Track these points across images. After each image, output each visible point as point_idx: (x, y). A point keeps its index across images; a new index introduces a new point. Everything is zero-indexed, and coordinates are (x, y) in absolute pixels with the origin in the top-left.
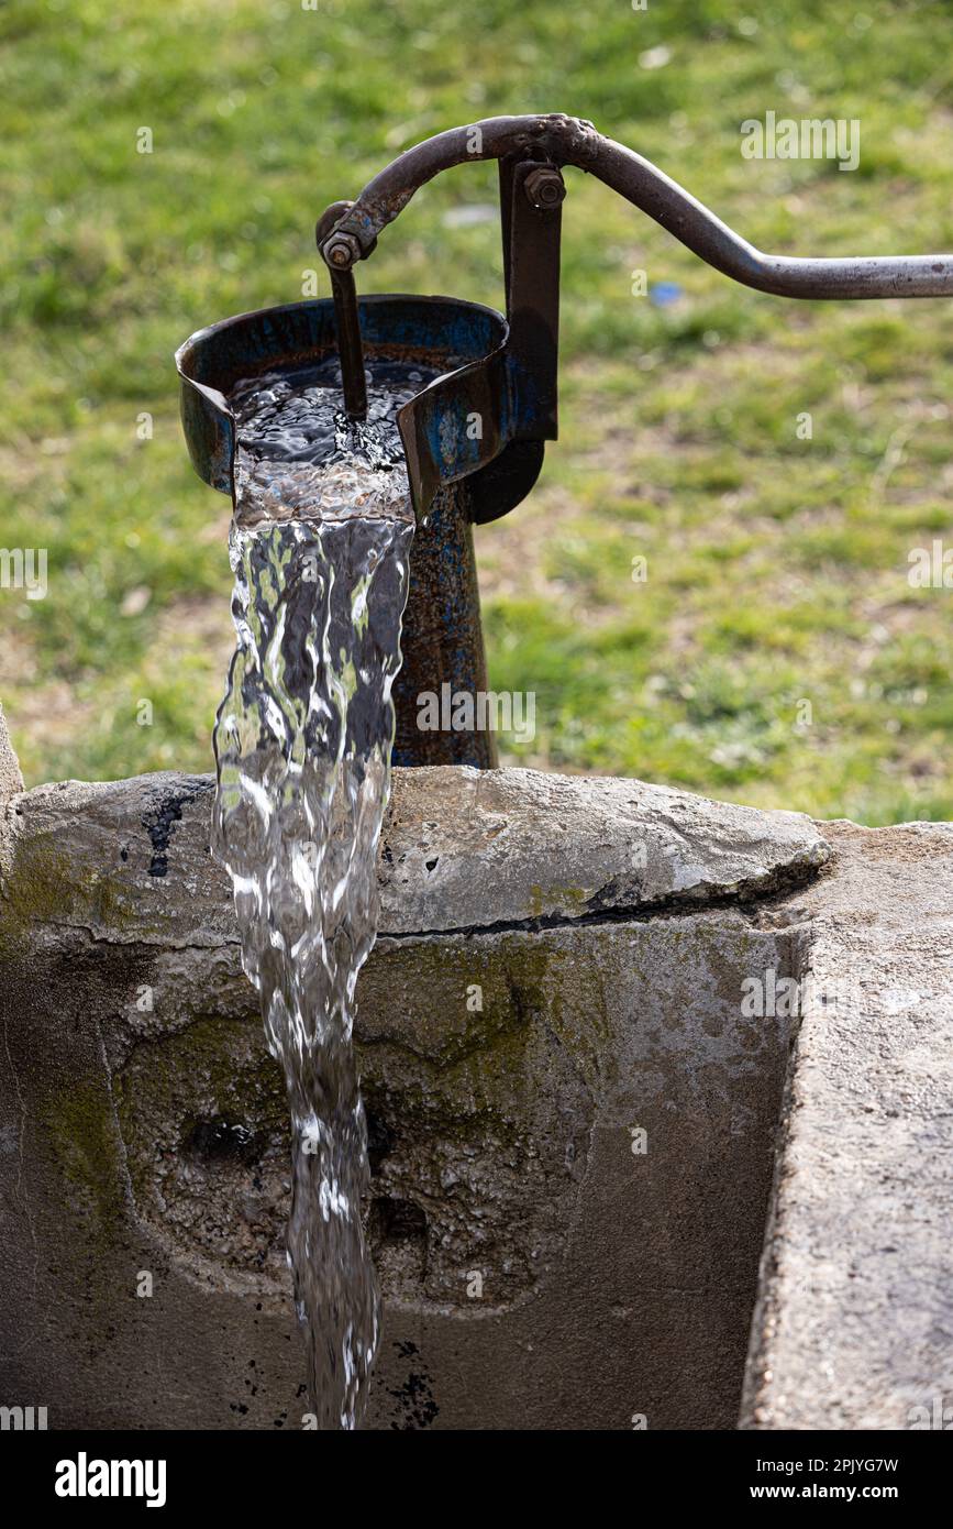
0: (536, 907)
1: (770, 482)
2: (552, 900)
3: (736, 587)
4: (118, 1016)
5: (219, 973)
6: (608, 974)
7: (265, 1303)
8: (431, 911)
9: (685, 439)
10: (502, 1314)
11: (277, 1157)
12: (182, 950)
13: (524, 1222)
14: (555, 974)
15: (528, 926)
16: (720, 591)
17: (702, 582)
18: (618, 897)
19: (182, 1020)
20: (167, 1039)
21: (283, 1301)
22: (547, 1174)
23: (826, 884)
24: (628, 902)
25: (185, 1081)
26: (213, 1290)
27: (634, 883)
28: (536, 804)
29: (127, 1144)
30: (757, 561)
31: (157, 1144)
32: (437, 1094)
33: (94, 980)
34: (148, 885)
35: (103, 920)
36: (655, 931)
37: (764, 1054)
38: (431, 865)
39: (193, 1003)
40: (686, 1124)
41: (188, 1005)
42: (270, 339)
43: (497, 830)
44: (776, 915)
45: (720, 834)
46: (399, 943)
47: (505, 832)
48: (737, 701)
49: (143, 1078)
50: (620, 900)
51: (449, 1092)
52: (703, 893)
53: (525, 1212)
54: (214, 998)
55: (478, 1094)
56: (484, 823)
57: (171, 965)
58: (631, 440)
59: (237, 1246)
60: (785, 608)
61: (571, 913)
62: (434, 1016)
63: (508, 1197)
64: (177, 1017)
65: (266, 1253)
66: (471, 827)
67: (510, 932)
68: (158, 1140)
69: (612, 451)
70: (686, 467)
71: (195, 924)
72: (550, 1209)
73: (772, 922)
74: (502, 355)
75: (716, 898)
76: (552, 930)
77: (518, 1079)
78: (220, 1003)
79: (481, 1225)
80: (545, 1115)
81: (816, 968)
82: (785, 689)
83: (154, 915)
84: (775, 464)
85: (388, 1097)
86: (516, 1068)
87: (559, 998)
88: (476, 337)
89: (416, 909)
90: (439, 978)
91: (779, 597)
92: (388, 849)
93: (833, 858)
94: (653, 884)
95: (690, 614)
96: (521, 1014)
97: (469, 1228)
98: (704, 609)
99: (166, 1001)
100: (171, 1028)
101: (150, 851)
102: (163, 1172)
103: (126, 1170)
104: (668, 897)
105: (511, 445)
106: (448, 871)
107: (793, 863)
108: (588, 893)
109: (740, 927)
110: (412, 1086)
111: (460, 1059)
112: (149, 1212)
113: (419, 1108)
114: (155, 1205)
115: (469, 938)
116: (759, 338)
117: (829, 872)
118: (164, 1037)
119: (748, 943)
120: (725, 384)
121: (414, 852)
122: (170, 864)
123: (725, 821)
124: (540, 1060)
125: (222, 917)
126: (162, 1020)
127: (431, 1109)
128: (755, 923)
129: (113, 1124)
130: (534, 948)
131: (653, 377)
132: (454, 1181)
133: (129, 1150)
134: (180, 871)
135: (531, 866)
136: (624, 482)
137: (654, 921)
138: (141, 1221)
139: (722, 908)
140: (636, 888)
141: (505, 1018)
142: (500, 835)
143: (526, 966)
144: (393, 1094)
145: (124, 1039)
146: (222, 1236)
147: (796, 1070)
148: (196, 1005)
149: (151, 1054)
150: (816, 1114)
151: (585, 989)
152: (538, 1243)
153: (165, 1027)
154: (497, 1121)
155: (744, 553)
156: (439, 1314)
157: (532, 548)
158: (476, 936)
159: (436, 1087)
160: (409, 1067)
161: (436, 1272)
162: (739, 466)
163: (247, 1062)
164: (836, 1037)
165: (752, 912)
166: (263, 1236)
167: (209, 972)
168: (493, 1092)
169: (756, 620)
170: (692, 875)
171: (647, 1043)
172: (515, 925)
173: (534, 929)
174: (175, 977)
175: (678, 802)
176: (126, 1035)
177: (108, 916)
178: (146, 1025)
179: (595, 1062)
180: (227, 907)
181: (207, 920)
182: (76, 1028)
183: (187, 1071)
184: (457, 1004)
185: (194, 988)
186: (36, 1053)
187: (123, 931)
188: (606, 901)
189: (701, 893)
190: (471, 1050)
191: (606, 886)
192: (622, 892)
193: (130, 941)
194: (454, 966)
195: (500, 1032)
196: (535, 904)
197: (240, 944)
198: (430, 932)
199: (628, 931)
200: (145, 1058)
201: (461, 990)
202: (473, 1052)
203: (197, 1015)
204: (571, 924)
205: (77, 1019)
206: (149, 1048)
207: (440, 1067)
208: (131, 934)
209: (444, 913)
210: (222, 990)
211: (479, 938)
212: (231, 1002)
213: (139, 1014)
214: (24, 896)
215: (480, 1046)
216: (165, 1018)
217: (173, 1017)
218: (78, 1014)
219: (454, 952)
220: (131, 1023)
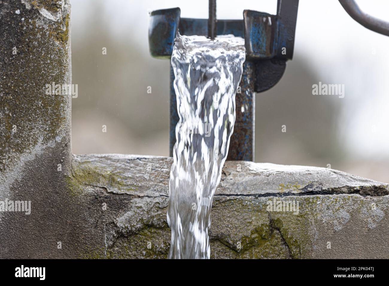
2: (288, 188)
4: (113, 223)
5: (156, 207)
8: (241, 188)
12: (142, 197)
15: (278, 195)
18: (313, 188)
19: (138, 226)
20: (130, 235)
24: (317, 190)
25: (135, 255)
27: (320, 184)
35: (111, 185)
36: (328, 198)
39: (144, 218)
41: (142, 220)
46: (228, 198)
49: (118, 253)
50: (315, 189)
54: (153, 217)
57: (137, 202)
61: (295, 192)
64: (137, 224)
67: (272, 197)
71: (148, 188)
76: (288, 197)
78: (155, 219)
83: (132, 185)
89: (235, 187)
90: (242, 213)
92: (224, 172)
94: (327, 185)
96: (272, 231)
99: (133, 217)
100: (134, 229)
104: (332, 189)
108: (302, 186)
111: (246, 250)
115: (255, 198)
125: (159, 187)
135: (280, 178)
137: (328, 195)
141: (266, 232)
145: (114, 233)
148: (145, 220)
149: (123, 243)
151: (299, 220)
153: (132, 229)
160: (225, 253)
163: (161, 248)
165: (364, 196)
167: (152, 206)
170: (343, 183)
172: (274, 195)
173: (281, 196)
174: (138, 208)
176: (115, 232)
177: (114, 184)
178: (124, 227)
179: (300, 251)
180: (161, 184)
181: (153, 187)
182: (96, 227)
183: (136, 251)
184: (248, 224)
185: (145, 213)
186: (78, 237)
187: (119, 189)
188: (309, 189)
189: (345, 190)
190: (251, 245)
191: (309, 185)
192: (315, 187)
193: (122, 193)
194: (249, 208)
195: (263, 238)
196: (281, 189)
197: (166, 196)
198: (240, 195)
199: (317, 198)
200: (120, 244)
201: (251, 218)
202: (251, 247)
203: (144, 224)
204: (295, 195)
205: (97, 223)
206: (123, 240)
207: (238, 253)
208: (122, 190)
209: (246, 189)
210: (156, 214)
211: (259, 198)
212: (159, 219)
213: (122, 222)
214: (81, 177)
215: (255, 244)
216: (132, 225)
217: (135, 224)
218: (98, 221)
219: (249, 203)
220: (118, 225)
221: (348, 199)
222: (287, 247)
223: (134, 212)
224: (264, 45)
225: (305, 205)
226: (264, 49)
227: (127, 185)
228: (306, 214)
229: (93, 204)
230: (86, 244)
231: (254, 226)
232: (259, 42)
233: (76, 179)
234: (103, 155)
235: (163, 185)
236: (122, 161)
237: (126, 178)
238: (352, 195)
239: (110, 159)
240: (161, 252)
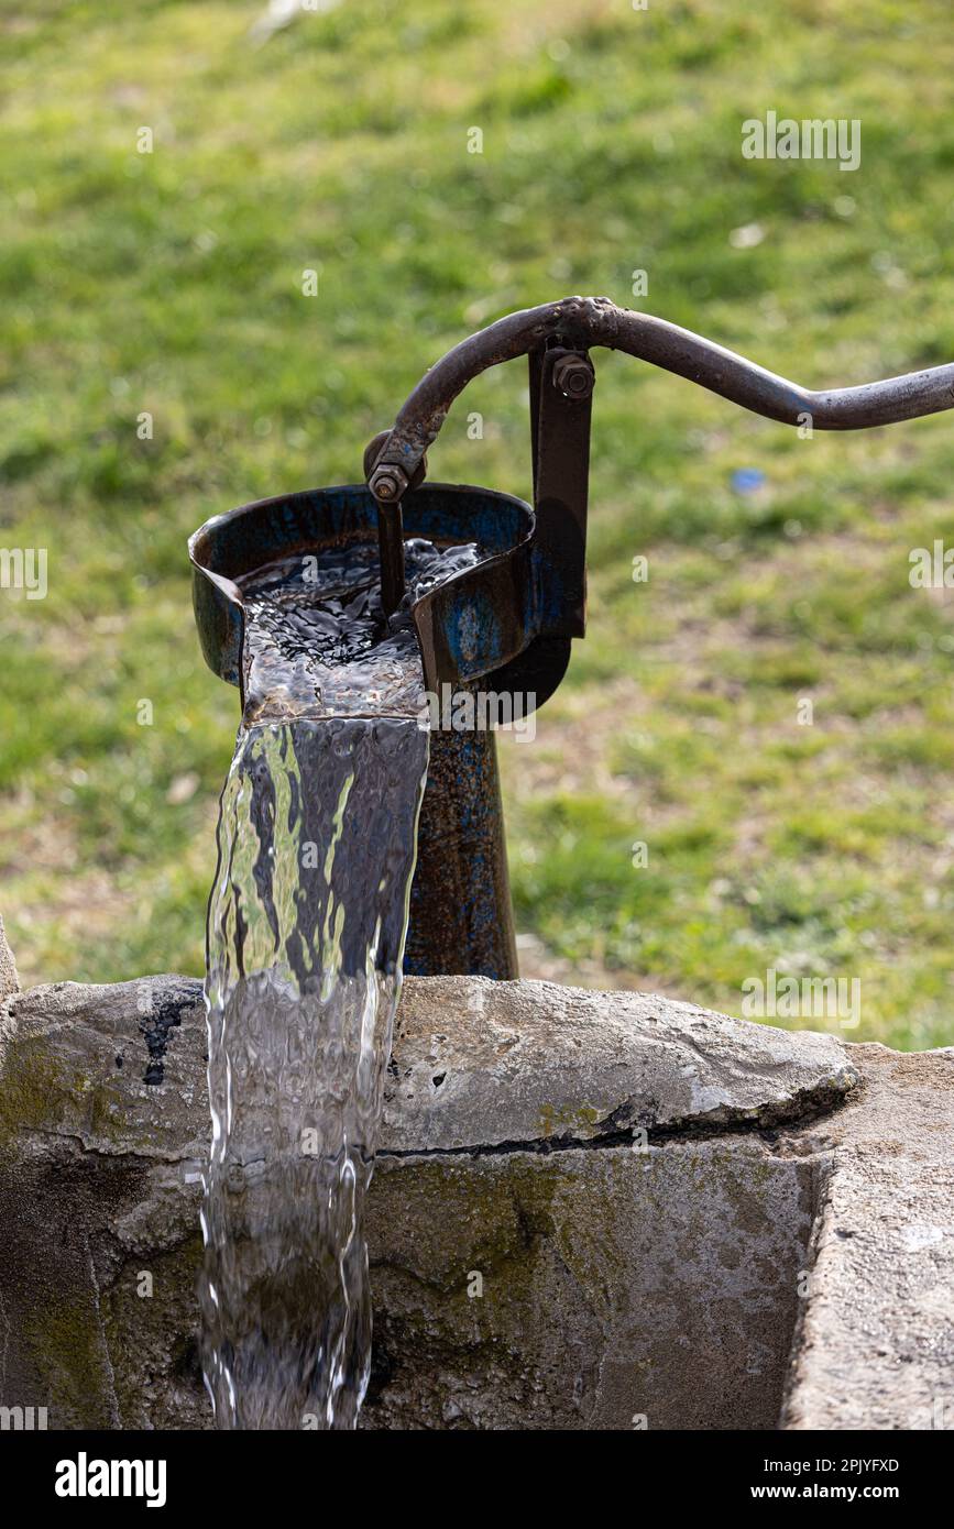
0: (547, 1127)
1: (851, 679)
2: (563, 1120)
3: (808, 788)
4: (108, 1231)
6: (620, 1201)
8: (437, 1128)
9: (761, 632)
12: (175, 1163)
14: (565, 1198)
15: (538, 1147)
16: (791, 791)
17: (772, 782)
18: (632, 1119)
20: (154, 1258)
22: (554, 1409)
23: (852, 1111)
25: (176, 1300)
27: (650, 1104)
28: (550, 1018)
29: (115, 1366)
30: (832, 762)
31: (147, 1366)
32: (440, 1321)
33: (83, 1193)
34: (142, 1094)
35: (94, 1129)
36: (670, 1156)
37: (782, 1289)
38: (438, 1081)
40: (702, 1360)
41: (181, 1221)
42: (290, 526)
43: (509, 1045)
44: (798, 1142)
45: (742, 1056)
46: (402, 1162)
47: (517, 1047)
48: (804, 908)
50: (635, 1123)
51: (452, 1321)
52: (721, 1117)
55: (482, 1323)
56: (496, 1037)
57: (164, 1177)
58: (705, 632)
60: (858, 812)
61: (583, 1135)
62: (437, 1239)
64: (169, 1233)
66: (482, 1041)
67: (519, 1153)
68: (147, 1363)
69: (685, 643)
70: (761, 661)
73: (793, 1149)
74: (528, 549)
75: (736, 1123)
76: (563, 1152)
77: (525, 1308)
80: (552, 1347)
81: (836, 1200)
82: (854, 897)
83: (148, 1126)
84: (857, 660)
85: (389, 1323)
86: (523, 1296)
87: (568, 1223)
88: (503, 528)
89: (420, 1126)
90: (444, 1199)
91: (853, 800)
92: (394, 1063)
93: (861, 1083)
94: (670, 1106)
95: (759, 815)
96: (529, 1239)
98: (773, 810)
99: (158, 1216)
100: (163, 1244)
101: (146, 1058)
102: (152, 1396)
103: (113, 1393)
104: (685, 1120)
105: (536, 642)
106: (455, 1087)
107: (818, 1088)
108: (601, 1114)
109: (759, 1154)
110: (415, 1312)
113: (421, 1335)
115: (476, 1158)
116: (842, 529)
117: (856, 1098)
118: (158, 1253)
119: (768, 1171)
120: (806, 575)
121: (421, 1066)
122: (167, 1072)
123: (748, 1042)
124: (548, 1288)
126: (154, 1236)
127: (433, 1337)
128: (775, 1150)
129: (102, 1345)
130: (543, 1171)
131: (730, 566)
132: (456, 1414)
133: (116, 1372)
134: (176, 1080)
135: (542, 1084)
136: (695, 675)
137: (670, 1145)
139: (741, 1133)
140: (652, 1110)
141: (512, 1244)
142: (512, 1050)
143: (534, 1189)
144: (395, 1320)
145: (113, 1255)
147: (808, 1308)
150: (828, 1357)
151: (596, 1215)
153: (156, 1244)
154: (503, 1352)
155: (817, 753)
157: (597, 742)
158: (483, 1157)
159: (439, 1314)
160: (410, 1292)
162: (815, 661)
164: (852, 1275)
165: (771, 1139)
168: (499, 1321)
169: (828, 823)
170: (712, 1097)
171: (660, 1274)
172: (524, 1146)
173: (544, 1150)
174: (168, 1191)
175: (699, 1020)
176: (116, 1251)
177: (100, 1125)
178: (136, 1240)
182: (64, 1242)
184: (463, 1227)
186: (21, 1267)
187: (114, 1142)
188: (619, 1123)
189: (719, 1120)
191: (620, 1107)
192: (637, 1114)
193: (122, 1152)
194: (459, 1188)
196: (545, 1124)
198: (435, 1151)
201: (467, 1212)
203: (190, 1231)
204: (583, 1147)
205: (65, 1232)
206: (140, 1265)
207: (444, 1293)
208: (122, 1145)
209: (450, 1131)
211: (486, 1158)
213: (130, 1228)
214: (15, 1103)
216: (157, 1234)
217: (164, 1233)
218: (66, 1227)
219: (459, 1172)
220: (121, 1238)
221: (727, 1158)
222: (572, 1276)
229: (47, 1186)
230: (43, 1283)
231: (480, 1231)
237: (131, 1105)
238: (738, 1140)
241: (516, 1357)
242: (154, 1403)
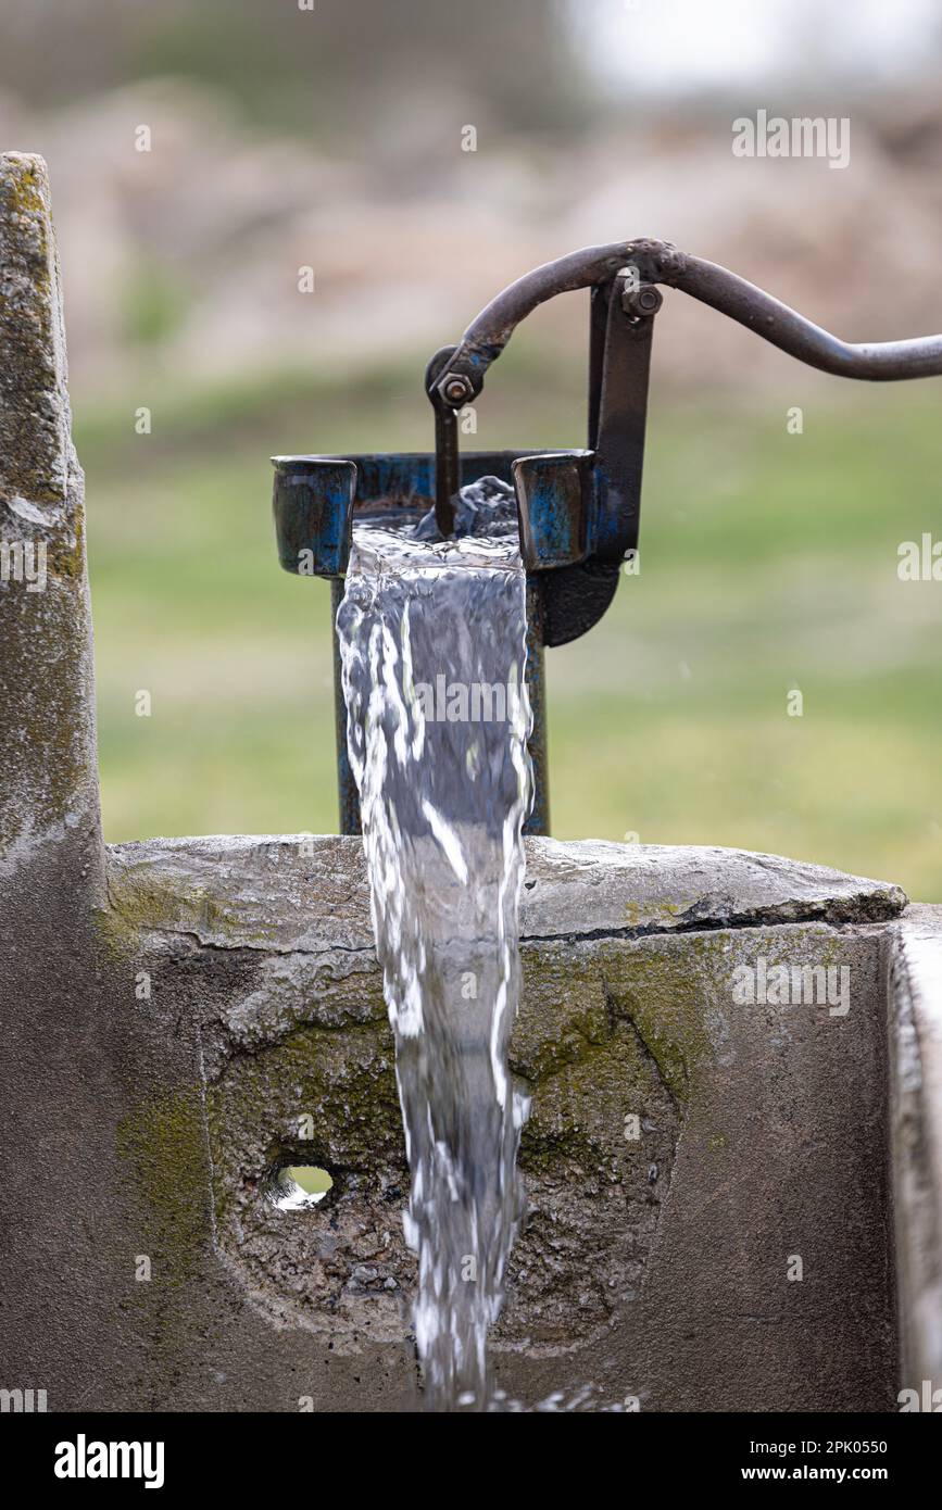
0: (634, 917)
2: (647, 913)
4: (220, 1021)
5: (324, 978)
6: (702, 978)
7: (337, 1342)
8: (532, 920)
10: (575, 1351)
11: (353, 1200)
12: (288, 954)
13: (602, 1254)
14: (651, 979)
15: (625, 934)
18: (711, 911)
19: (282, 1026)
20: (263, 1050)
21: (356, 1339)
22: (628, 1199)
24: (720, 915)
25: (276, 1098)
26: (286, 1326)
27: (726, 900)
31: (242, 1169)
33: (199, 981)
35: (210, 927)
36: (748, 937)
38: (529, 885)
39: (295, 1008)
40: (771, 1135)
41: (290, 1011)
43: (590, 864)
47: (598, 864)
49: (234, 1094)
50: (714, 914)
51: (537, 1110)
52: (792, 907)
53: (604, 1242)
54: (316, 1003)
55: (566, 1112)
56: (575, 860)
57: (276, 968)
59: (311, 1285)
61: (667, 924)
62: (529, 1025)
63: (587, 1225)
64: (278, 1023)
65: (339, 1295)
66: (564, 863)
67: (609, 939)
68: (243, 1164)
71: (302, 930)
72: (629, 1237)
75: (806, 913)
76: (649, 937)
77: (606, 1095)
78: (322, 1008)
79: (559, 1258)
83: (261, 924)
86: (605, 1083)
90: (538, 983)
94: (744, 901)
96: (613, 1023)
97: (547, 1261)
99: (269, 1006)
100: (270, 1035)
102: (244, 1201)
103: (209, 1193)
104: (758, 912)
106: (546, 890)
107: (874, 896)
108: (682, 908)
109: (828, 932)
111: (551, 1073)
112: (226, 1245)
114: (233, 1237)
115: (569, 944)
118: (264, 1046)
119: (836, 946)
125: (328, 926)
126: (263, 1026)
129: (203, 1140)
130: (631, 954)
132: (536, 1209)
134: (283, 891)
135: (626, 886)
137: (747, 929)
138: (220, 1249)
139: (810, 920)
141: (600, 1027)
143: (622, 973)
145: (222, 1047)
146: (297, 1273)
148: (297, 1010)
149: (246, 1069)
151: (678, 995)
152: (615, 1273)
153: (265, 1034)
154: (582, 1143)
156: (513, 1350)
158: (576, 943)
161: (512, 1308)
163: (340, 1077)
165: (839, 927)
166: (336, 1279)
167: (313, 976)
168: (582, 1111)
170: (782, 894)
172: (614, 933)
173: (631, 936)
174: (279, 981)
176: (225, 1043)
177: (215, 924)
178: (246, 1031)
179: (685, 1071)
180: (332, 918)
181: (313, 928)
182: (177, 1034)
183: (279, 1087)
184: (555, 1011)
185: (296, 992)
186: (134, 1060)
187: (229, 937)
188: (699, 914)
189: (789, 911)
190: (564, 1062)
191: (699, 902)
192: (715, 907)
193: (237, 945)
194: (554, 972)
195: (592, 1043)
196: (631, 918)
197: (345, 949)
198: (531, 938)
199: (722, 936)
200: (239, 1071)
201: (558, 995)
202: (565, 1065)
203: (297, 1022)
204: (667, 932)
205: (179, 1023)
206: (244, 1062)
207: (532, 1081)
208: (237, 939)
209: (544, 922)
210: (325, 994)
211: (578, 944)
212: (332, 1008)
213: (242, 1019)
214: (132, 908)
215: (572, 1058)
216: (267, 1024)
217: (273, 1023)
218: (180, 1019)
219: (553, 957)
220: (232, 1028)
221: (799, 937)
222: (652, 1061)
223: (270, 992)
224: (566, 536)
225: (692, 957)
226: (565, 546)
227: (249, 926)
228: (697, 978)
229: (165, 978)
230: (154, 1076)
231: (571, 1014)
232: (553, 531)
233: (121, 914)
234: (183, 841)
235: (338, 920)
236: (230, 859)
237: (244, 906)
238: (808, 925)
239: (200, 854)
240: (339, 1086)
241: (595, 1148)
242: (246, 1209)
